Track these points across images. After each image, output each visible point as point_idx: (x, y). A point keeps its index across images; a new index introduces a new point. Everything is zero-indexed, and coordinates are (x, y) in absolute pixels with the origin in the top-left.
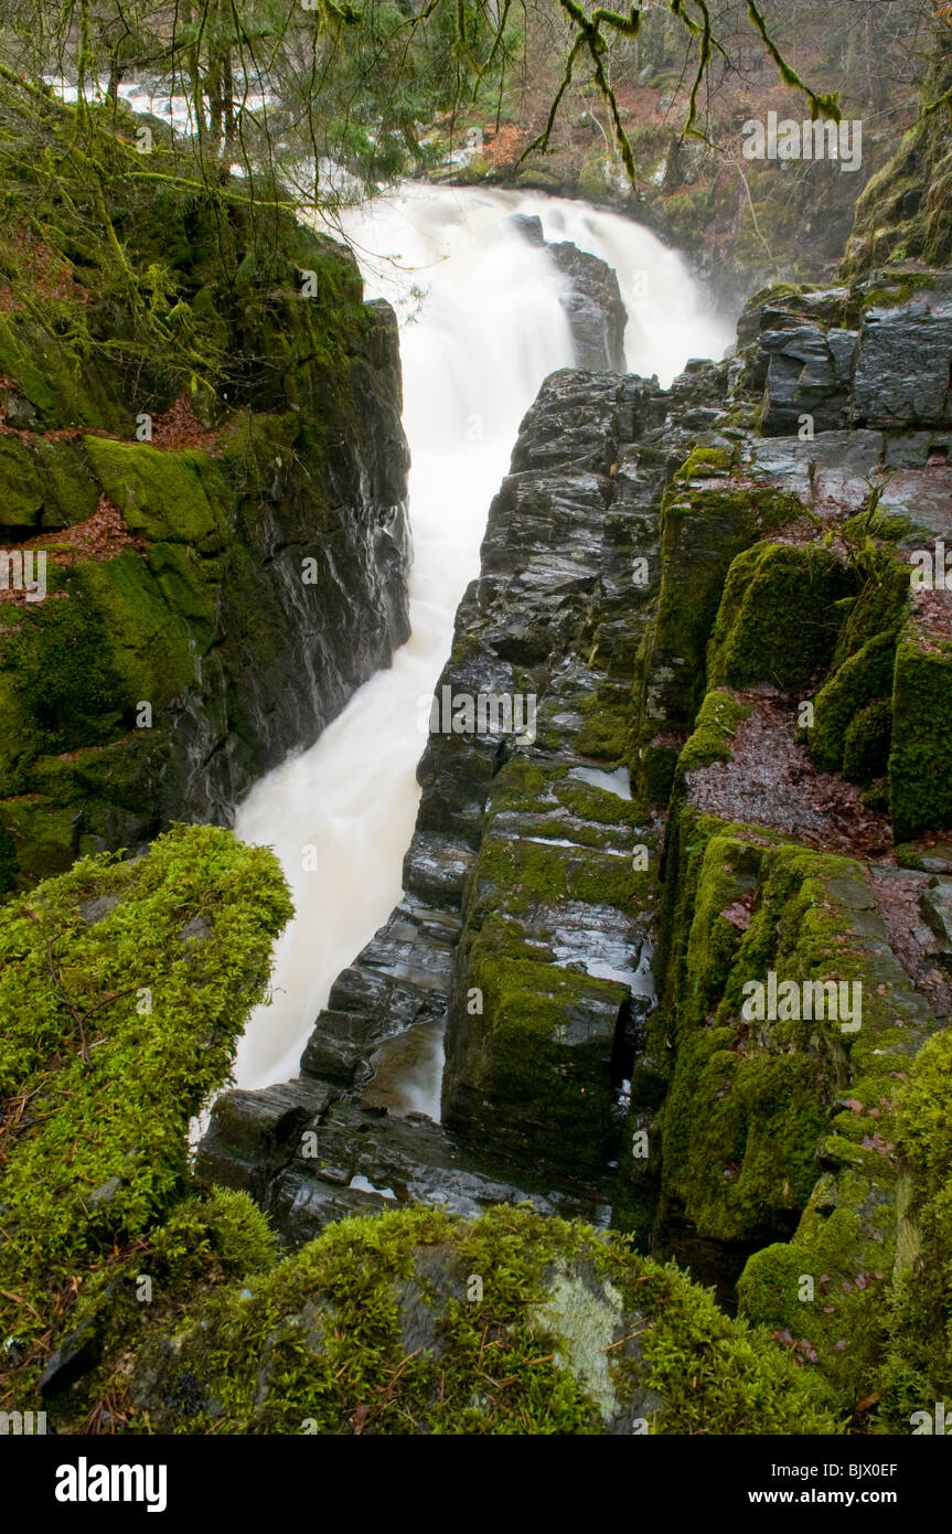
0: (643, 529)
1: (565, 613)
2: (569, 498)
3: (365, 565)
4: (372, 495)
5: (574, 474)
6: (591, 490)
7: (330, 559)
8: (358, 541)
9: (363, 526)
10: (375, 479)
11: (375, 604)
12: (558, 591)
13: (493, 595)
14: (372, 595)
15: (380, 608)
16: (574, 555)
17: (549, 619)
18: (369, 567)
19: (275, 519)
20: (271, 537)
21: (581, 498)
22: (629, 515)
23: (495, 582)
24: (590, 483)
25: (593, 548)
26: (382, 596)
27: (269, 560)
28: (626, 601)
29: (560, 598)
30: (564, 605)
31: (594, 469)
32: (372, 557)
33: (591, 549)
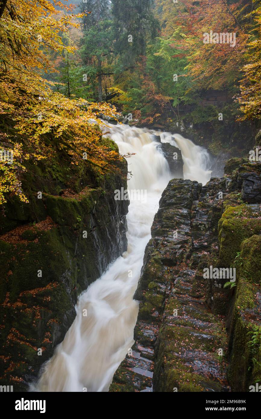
0: (205, 226)
1: (181, 251)
2: (179, 216)
3: (117, 232)
4: (119, 212)
5: (180, 209)
6: (186, 213)
7: (107, 230)
8: (115, 225)
9: (116, 221)
10: (120, 207)
11: (119, 244)
12: (178, 243)
13: (158, 244)
14: (118, 241)
15: (120, 245)
16: (182, 233)
17: (176, 252)
18: (118, 233)
19: (93, 219)
20: (92, 224)
21: (182, 216)
22: (200, 222)
23: (158, 240)
24: (185, 211)
25: (187, 231)
26: (121, 242)
27: (91, 231)
28: (200, 248)
29: (179, 246)
30: (180, 248)
31: (186, 208)
32: (119, 230)
33: (186, 231)
